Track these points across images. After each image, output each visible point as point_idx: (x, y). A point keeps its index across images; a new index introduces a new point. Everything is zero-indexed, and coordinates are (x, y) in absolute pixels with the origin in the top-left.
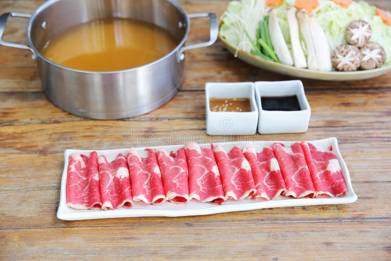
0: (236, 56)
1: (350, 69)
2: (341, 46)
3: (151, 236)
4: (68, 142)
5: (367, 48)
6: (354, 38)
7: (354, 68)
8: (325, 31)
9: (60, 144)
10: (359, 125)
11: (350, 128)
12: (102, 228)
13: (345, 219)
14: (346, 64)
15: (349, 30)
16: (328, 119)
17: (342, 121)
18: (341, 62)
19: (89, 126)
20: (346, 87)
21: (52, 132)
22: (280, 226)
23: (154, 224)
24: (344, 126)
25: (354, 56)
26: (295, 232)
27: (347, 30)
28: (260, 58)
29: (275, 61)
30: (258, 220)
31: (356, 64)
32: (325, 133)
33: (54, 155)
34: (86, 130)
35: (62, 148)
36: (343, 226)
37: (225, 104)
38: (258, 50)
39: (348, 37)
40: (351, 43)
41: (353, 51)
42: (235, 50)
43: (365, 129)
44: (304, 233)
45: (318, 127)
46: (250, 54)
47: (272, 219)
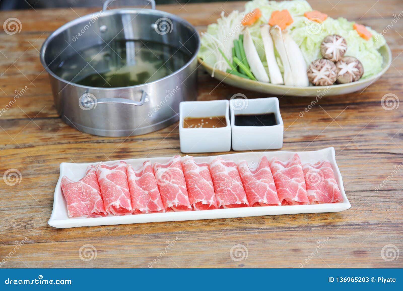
0: (213, 76)
1: (326, 84)
2: (316, 60)
3: (118, 248)
4: (40, 165)
5: (343, 61)
6: (328, 52)
7: (330, 82)
8: (300, 47)
9: (32, 167)
10: (338, 139)
11: (328, 141)
12: (70, 242)
13: (315, 227)
14: (322, 78)
15: (323, 45)
16: (306, 134)
17: (320, 136)
18: (316, 76)
19: (63, 149)
20: (327, 103)
21: (26, 156)
22: (249, 235)
23: (122, 237)
24: (321, 141)
25: (329, 70)
26: (263, 240)
27: (322, 44)
28: (236, 77)
29: (251, 79)
30: (226, 230)
31: (332, 78)
32: (302, 148)
33: (26, 177)
34: (61, 153)
35: (35, 170)
36: (312, 233)
37: (201, 123)
38: (235, 69)
39: (323, 51)
40: (326, 57)
41: (327, 65)
42: (211, 71)
43: (343, 142)
44: (272, 241)
45: (294, 142)
46: (226, 73)
47: (240, 229)
